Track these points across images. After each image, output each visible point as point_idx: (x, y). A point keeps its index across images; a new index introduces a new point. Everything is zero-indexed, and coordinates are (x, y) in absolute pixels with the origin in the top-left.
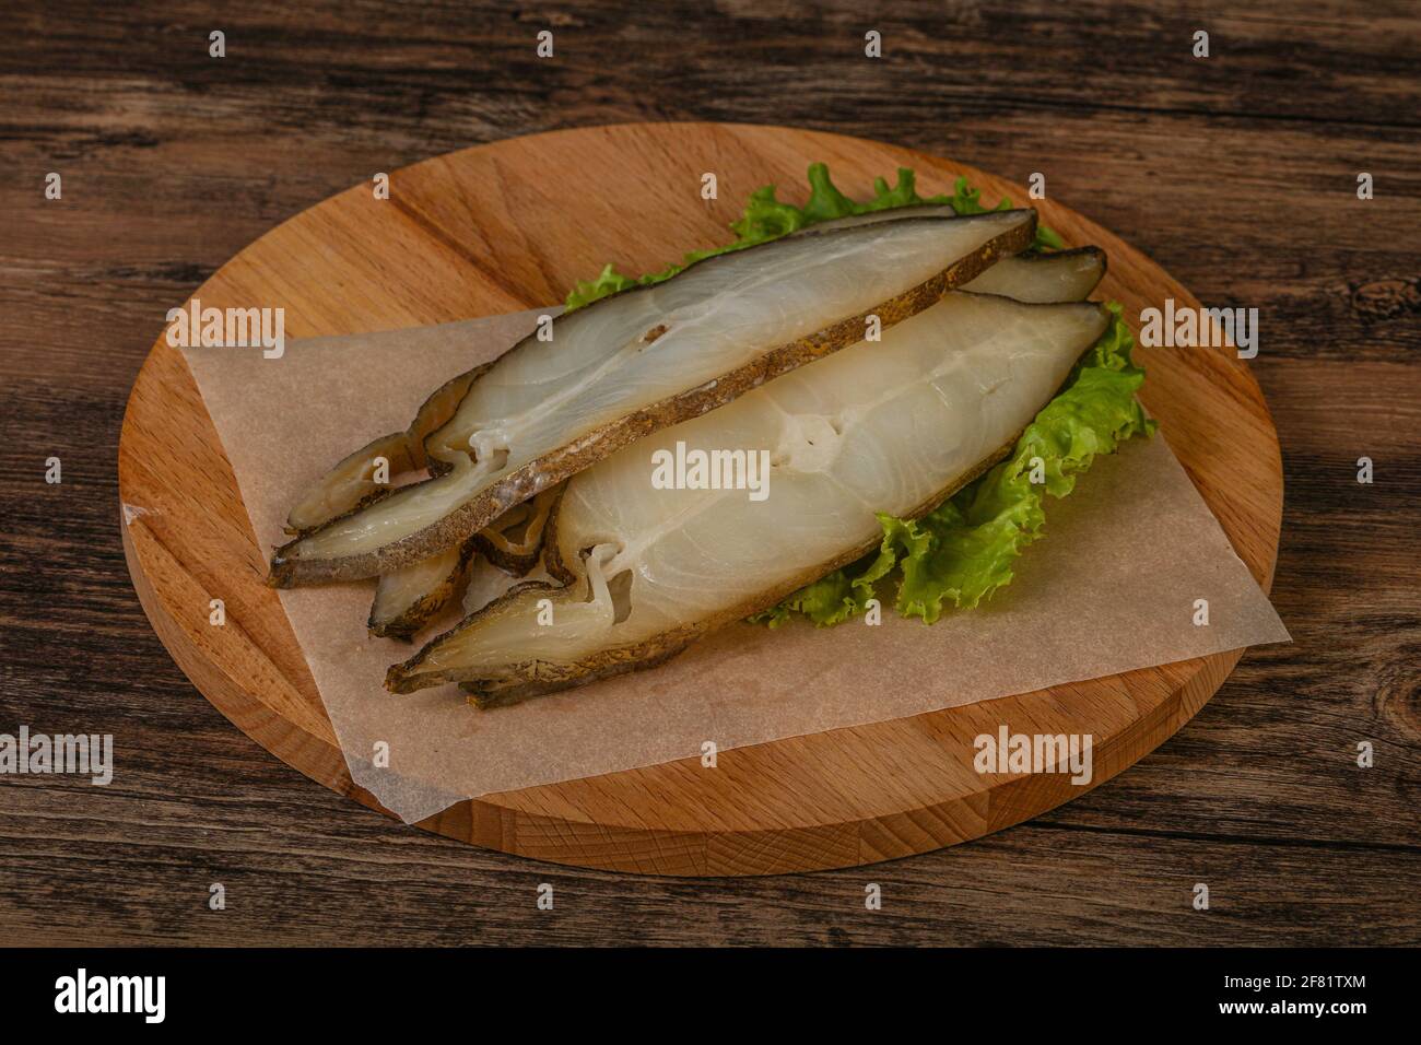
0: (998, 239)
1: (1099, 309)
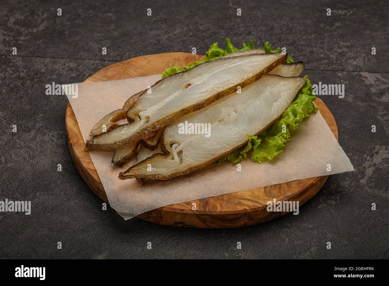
0: (277, 60)
1: (303, 78)
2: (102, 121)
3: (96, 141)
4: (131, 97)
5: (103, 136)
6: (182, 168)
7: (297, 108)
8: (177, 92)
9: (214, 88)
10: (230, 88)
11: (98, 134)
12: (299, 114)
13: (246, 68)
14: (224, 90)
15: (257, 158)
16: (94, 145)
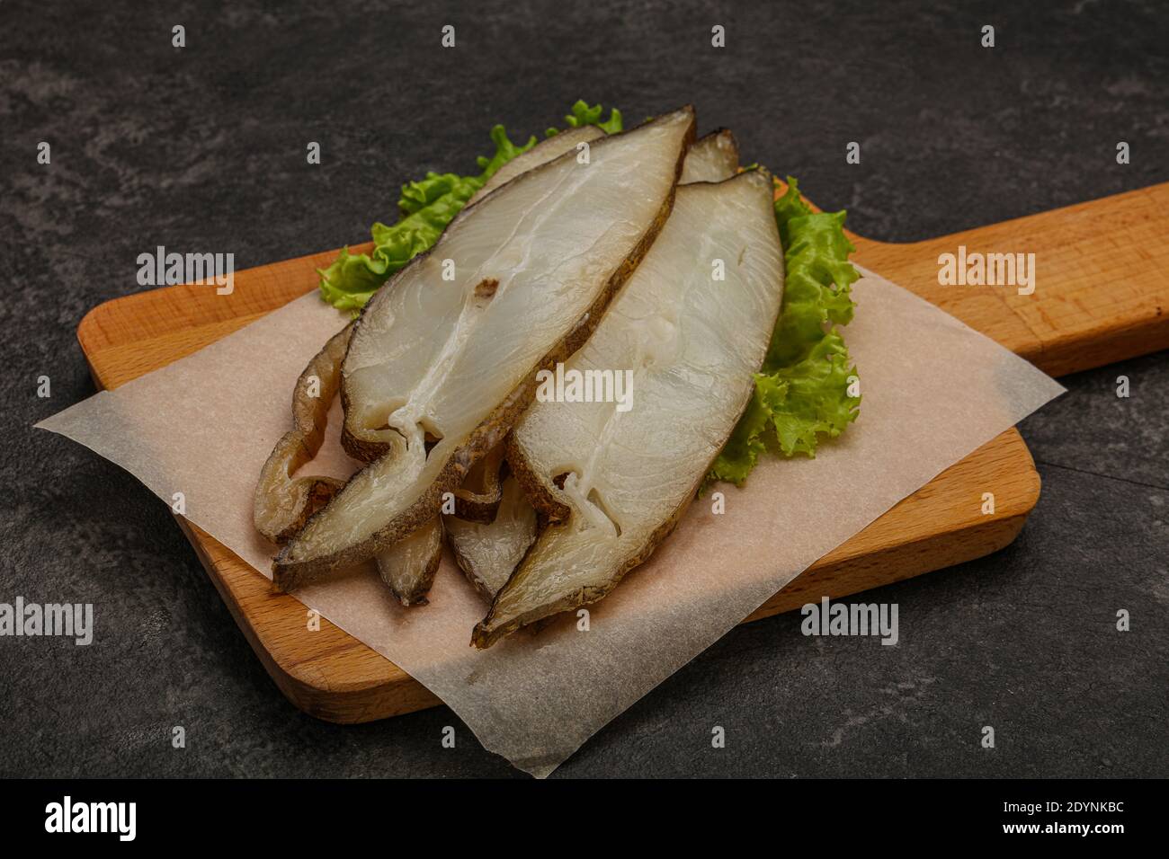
1: (759, 173)
2: (268, 484)
3: (301, 552)
4: (297, 384)
5: (317, 527)
6: (632, 543)
7: (824, 259)
8: (460, 318)
9: (583, 271)
10: (632, 253)
11: (286, 526)
12: (837, 273)
13: (624, 185)
14: (618, 264)
15: (799, 441)
16: (306, 563)
